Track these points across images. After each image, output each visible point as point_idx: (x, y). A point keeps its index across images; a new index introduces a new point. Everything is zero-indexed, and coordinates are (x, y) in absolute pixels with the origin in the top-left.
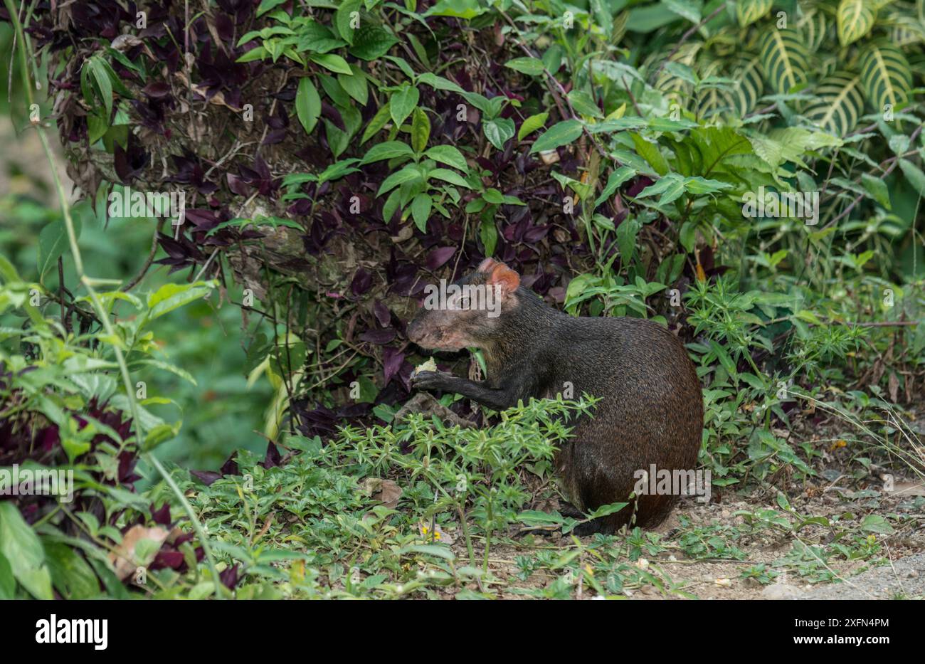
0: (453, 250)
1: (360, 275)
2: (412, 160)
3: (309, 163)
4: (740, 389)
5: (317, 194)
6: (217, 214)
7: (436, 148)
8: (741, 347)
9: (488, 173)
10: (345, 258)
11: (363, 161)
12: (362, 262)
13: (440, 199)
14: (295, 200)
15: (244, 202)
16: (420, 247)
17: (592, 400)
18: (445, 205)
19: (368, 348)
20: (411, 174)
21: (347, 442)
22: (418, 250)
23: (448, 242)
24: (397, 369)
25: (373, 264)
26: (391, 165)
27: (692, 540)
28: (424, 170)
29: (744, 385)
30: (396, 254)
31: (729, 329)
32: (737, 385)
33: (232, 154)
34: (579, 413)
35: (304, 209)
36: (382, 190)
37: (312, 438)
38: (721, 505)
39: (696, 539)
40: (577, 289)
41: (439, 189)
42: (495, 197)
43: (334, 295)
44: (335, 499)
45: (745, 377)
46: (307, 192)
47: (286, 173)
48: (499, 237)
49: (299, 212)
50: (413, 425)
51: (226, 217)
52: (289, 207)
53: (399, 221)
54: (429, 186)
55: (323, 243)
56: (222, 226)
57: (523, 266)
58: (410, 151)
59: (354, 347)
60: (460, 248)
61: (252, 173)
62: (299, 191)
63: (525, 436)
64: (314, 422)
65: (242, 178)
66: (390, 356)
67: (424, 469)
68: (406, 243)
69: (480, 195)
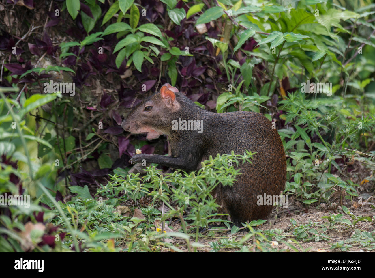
0: (154, 82)
1: (104, 97)
2: (130, 33)
3: (72, 36)
4: (313, 151)
5: (79, 53)
6: (24, 66)
7: (144, 25)
8: (315, 129)
9: (171, 39)
10: (96, 88)
11: (104, 34)
12: (105, 90)
13: (148, 54)
14: (66, 57)
15: (39, 58)
16: (135, 81)
17: (251, 154)
18: (150, 57)
19: (108, 137)
20: (131, 40)
21: (116, 183)
22: (134, 83)
23: (151, 77)
24: (126, 148)
25: (111, 91)
26: (118, 36)
27: (300, 231)
28: (139, 38)
29: (315, 149)
30: (123, 85)
31: (309, 118)
32: (311, 150)
33: (30, 33)
34: (245, 161)
35: (72, 62)
36: (116, 50)
37: (83, 187)
38: (309, 214)
39: (302, 230)
40: (222, 101)
41: (147, 48)
42: (176, 52)
43: (91, 108)
44: (106, 216)
45: (315, 145)
46: (73, 52)
47: (60, 42)
48: (178, 74)
49: (69, 64)
50: (151, 172)
51: (29, 67)
52: (63, 61)
53: (126, 66)
54: (141, 47)
55: (83, 80)
56: (29, 72)
57: (192, 90)
58: (130, 28)
59: (101, 137)
60: (158, 81)
61: (42, 43)
62: (69, 51)
63: (217, 174)
64: (80, 179)
65: (37, 46)
66: (121, 141)
67: (160, 195)
68: (127, 79)
69: (168, 51)
